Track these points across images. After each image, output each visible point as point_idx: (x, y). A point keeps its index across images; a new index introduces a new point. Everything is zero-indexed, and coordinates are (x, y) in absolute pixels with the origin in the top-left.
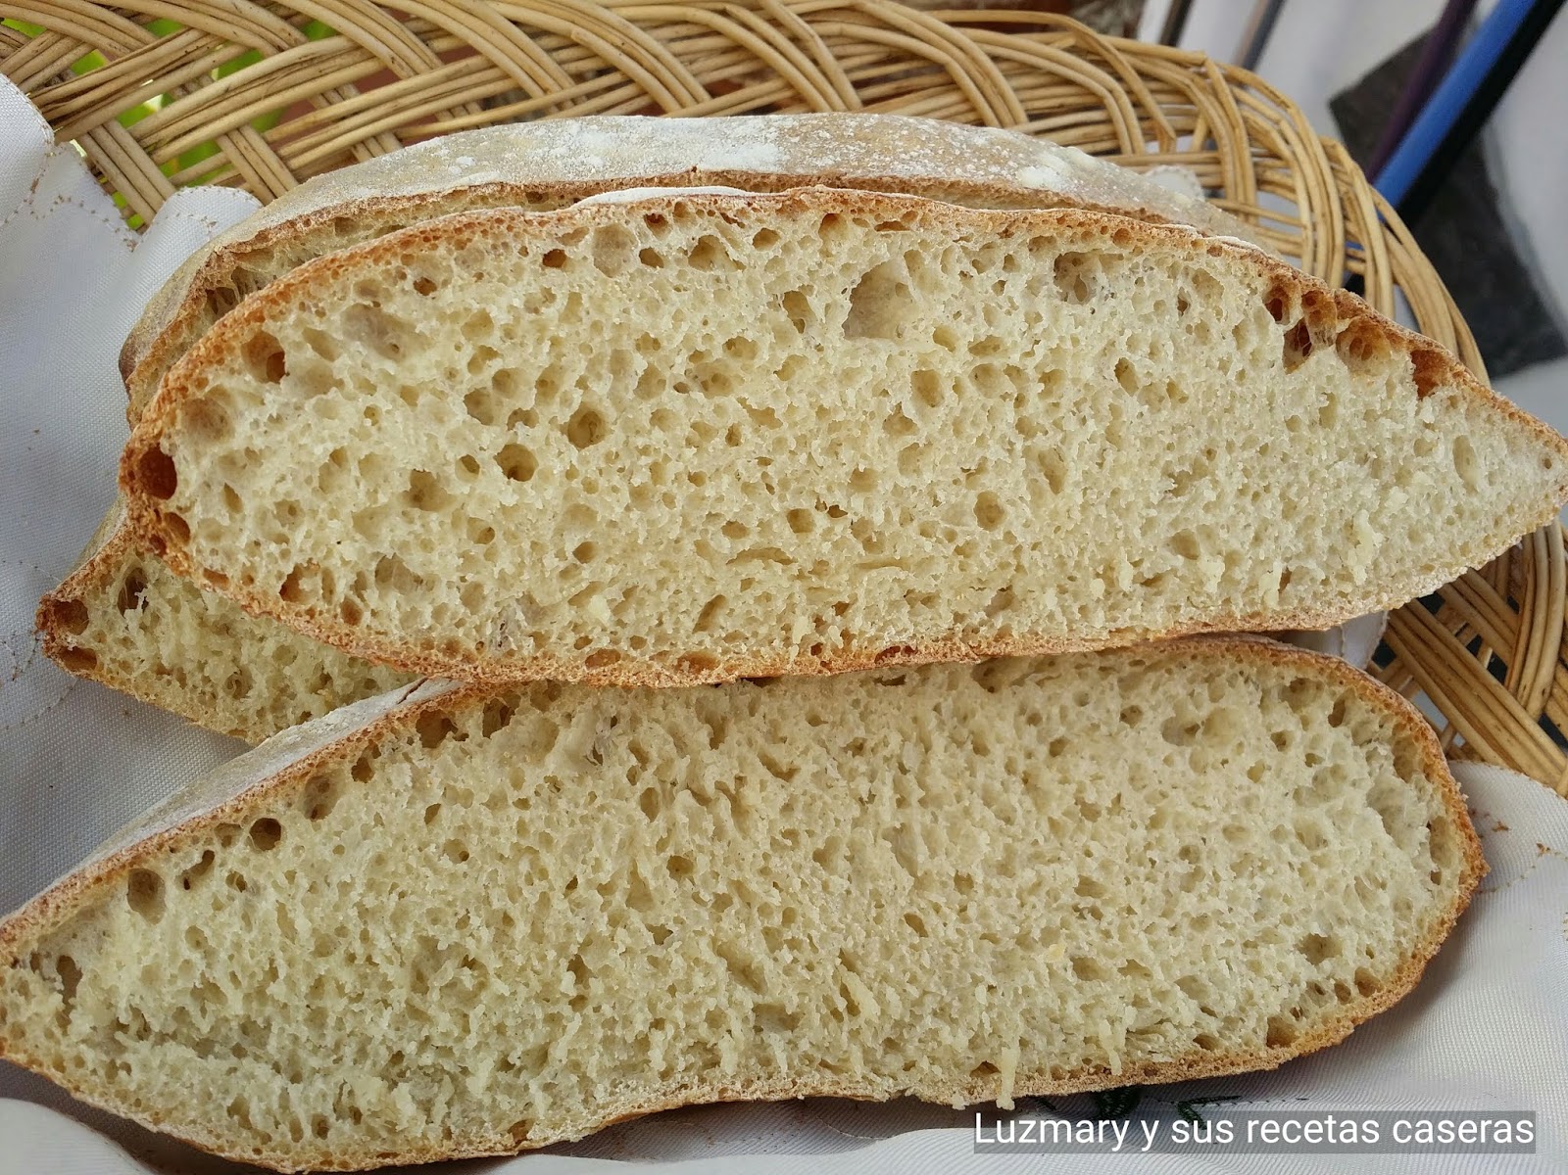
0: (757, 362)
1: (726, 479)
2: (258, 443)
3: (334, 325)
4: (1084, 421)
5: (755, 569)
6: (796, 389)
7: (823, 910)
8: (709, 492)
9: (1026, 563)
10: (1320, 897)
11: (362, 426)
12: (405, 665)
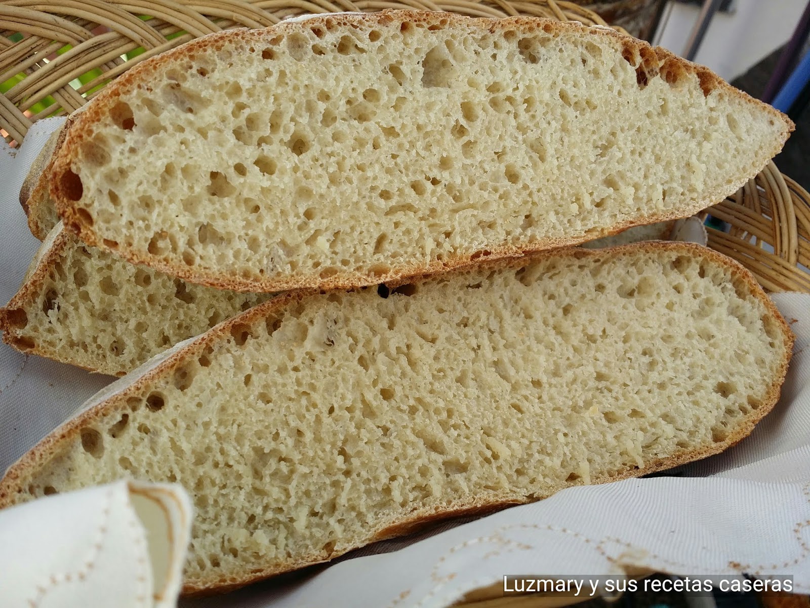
0: (382, 102)
1: (377, 167)
2: (126, 163)
3: (158, 96)
4: (549, 123)
5: (400, 216)
6: (404, 115)
7: (468, 407)
8: (370, 174)
9: (536, 199)
10: (719, 363)
11: (180, 150)
12: (222, 286)
